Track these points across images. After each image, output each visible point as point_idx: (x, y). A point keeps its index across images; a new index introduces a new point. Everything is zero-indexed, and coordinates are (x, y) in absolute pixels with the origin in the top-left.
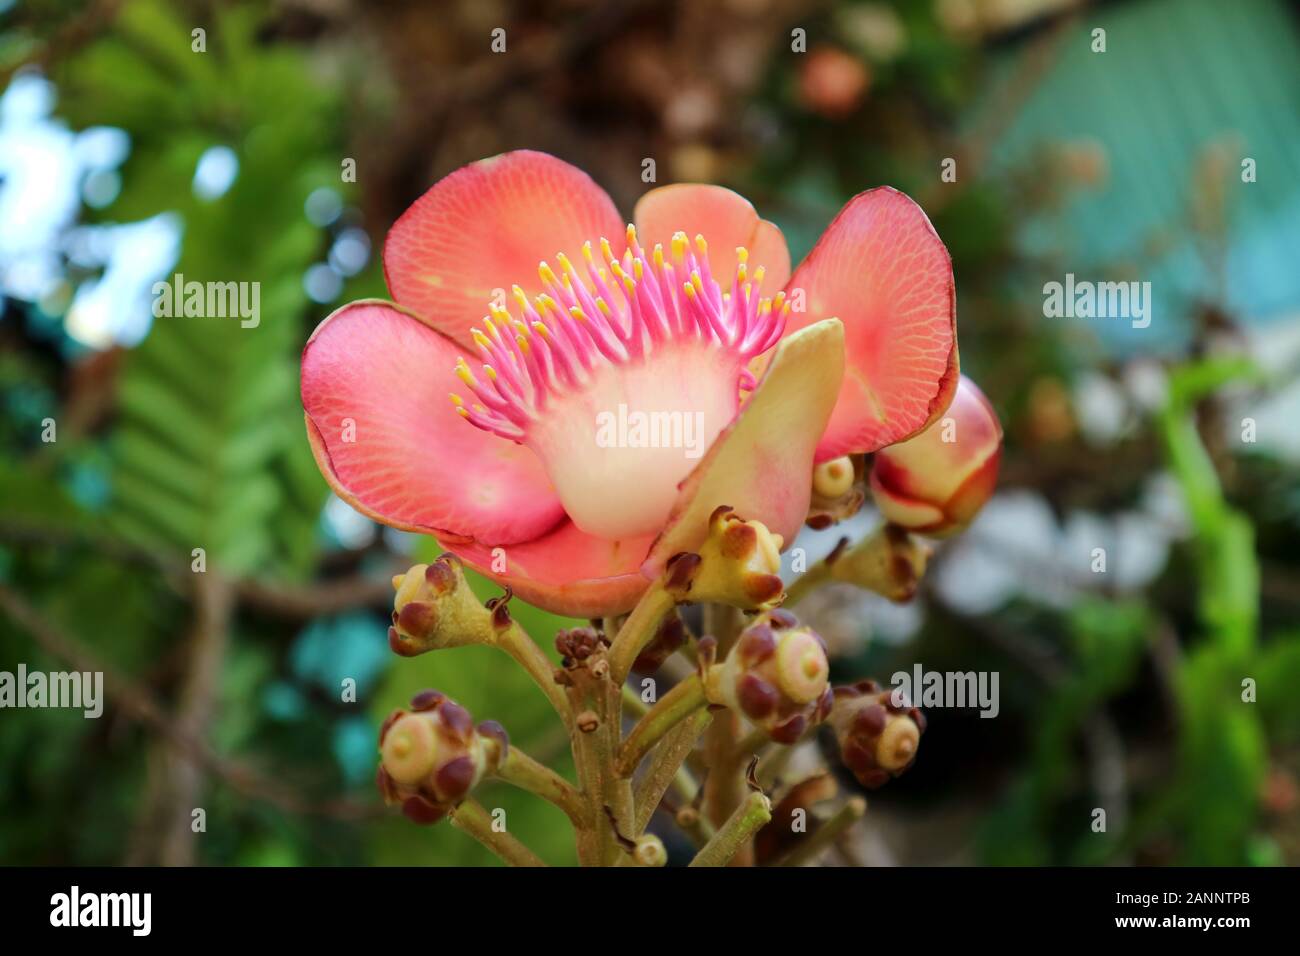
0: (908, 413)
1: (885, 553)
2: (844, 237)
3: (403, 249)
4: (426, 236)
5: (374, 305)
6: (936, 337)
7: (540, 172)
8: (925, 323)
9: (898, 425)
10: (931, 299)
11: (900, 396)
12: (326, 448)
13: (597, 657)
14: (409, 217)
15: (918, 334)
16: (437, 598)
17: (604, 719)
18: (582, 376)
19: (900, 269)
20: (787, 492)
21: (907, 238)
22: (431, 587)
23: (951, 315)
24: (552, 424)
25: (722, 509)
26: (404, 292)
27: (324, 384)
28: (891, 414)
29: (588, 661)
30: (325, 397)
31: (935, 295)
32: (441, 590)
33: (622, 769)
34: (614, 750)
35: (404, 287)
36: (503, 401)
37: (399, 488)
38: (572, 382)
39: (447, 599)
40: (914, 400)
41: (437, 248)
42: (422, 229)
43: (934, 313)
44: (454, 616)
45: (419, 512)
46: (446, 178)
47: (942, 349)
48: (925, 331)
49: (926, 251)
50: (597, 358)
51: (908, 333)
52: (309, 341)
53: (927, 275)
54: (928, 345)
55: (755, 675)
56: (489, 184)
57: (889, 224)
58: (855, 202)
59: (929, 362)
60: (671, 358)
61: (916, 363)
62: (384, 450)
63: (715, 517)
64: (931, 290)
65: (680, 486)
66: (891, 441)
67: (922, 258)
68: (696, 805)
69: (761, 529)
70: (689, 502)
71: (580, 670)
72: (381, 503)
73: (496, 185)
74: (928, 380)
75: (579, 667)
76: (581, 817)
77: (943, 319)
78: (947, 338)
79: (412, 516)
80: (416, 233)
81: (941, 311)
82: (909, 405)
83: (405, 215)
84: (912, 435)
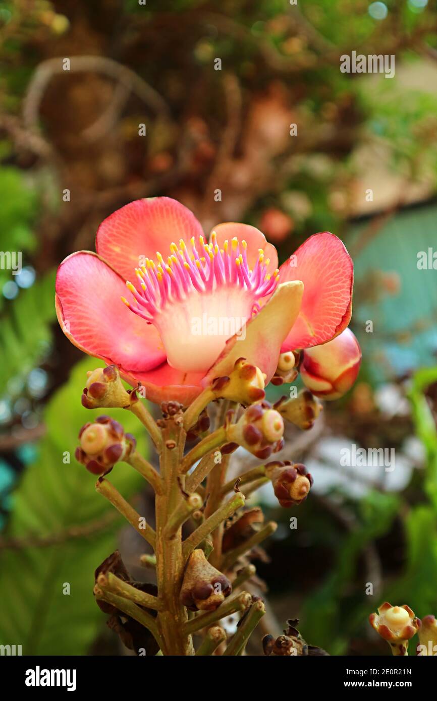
0: (325, 332)
1: (302, 404)
2: (305, 253)
3: (106, 232)
4: (118, 228)
5: (90, 254)
6: (343, 298)
7: (172, 208)
8: (339, 291)
9: (320, 337)
10: (343, 281)
11: (322, 324)
12: (63, 312)
13: (179, 415)
14: (111, 218)
15: (335, 296)
16: (107, 382)
17: (178, 444)
18: (183, 296)
19: (330, 268)
20: (269, 359)
21: (334, 254)
22: (106, 377)
23: (351, 289)
24: (166, 315)
25: (242, 359)
26: (103, 252)
27: (66, 284)
28: (317, 333)
29: (175, 416)
30: (65, 289)
31: (344, 280)
32: (110, 379)
33: (182, 469)
34: (179, 461)
35: (103, 250)
36: (146, 301)
37: (90, 337)
38: (178, 298)
39: (112, 383)
40: (329, 326)
41: (122, 234)
42: (116, 224)
43: (343, 287)
44: (114, 392)
45: (98, 349)
46: (131, 203)
47: (345, 303)
48: (338, 295)
49: (342, 260)
50: (191, 288)
51: (330, 295)
52: (62, 263)
53: (342, 271)
54: (339, 301)
55: (253, 425)
56: (149, 210)
57: (327, 248)
58: (312, 238)
59: (338, 309)
60: (224, 292)
61: (332, 309)
62: (87, 318)
63: (238, 362)
64: (343, 277)
65: (227, 342)
66: (316, 344)
67: (340, 263)
68: (202, 510)
69: (258, 370)
70: (230, 349)
71: (170, 420)
72: (82, 341)
73: (152, 211)
74: (337, 317)
75: (170, 419)
76: (161, 489)
77: (347, 290)
78: (347, 299)
79: (95, 350)
80: (113, 226)
81: (347, 286)
82: (327, 329)
83: (110, 217)
84: (327, 342)
